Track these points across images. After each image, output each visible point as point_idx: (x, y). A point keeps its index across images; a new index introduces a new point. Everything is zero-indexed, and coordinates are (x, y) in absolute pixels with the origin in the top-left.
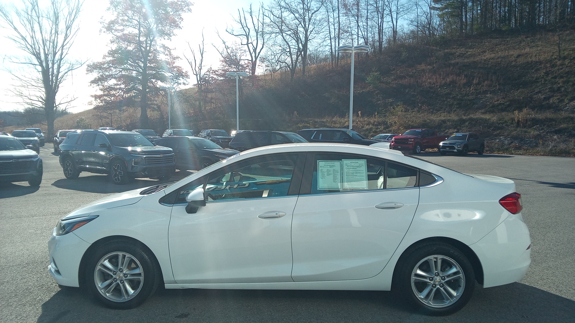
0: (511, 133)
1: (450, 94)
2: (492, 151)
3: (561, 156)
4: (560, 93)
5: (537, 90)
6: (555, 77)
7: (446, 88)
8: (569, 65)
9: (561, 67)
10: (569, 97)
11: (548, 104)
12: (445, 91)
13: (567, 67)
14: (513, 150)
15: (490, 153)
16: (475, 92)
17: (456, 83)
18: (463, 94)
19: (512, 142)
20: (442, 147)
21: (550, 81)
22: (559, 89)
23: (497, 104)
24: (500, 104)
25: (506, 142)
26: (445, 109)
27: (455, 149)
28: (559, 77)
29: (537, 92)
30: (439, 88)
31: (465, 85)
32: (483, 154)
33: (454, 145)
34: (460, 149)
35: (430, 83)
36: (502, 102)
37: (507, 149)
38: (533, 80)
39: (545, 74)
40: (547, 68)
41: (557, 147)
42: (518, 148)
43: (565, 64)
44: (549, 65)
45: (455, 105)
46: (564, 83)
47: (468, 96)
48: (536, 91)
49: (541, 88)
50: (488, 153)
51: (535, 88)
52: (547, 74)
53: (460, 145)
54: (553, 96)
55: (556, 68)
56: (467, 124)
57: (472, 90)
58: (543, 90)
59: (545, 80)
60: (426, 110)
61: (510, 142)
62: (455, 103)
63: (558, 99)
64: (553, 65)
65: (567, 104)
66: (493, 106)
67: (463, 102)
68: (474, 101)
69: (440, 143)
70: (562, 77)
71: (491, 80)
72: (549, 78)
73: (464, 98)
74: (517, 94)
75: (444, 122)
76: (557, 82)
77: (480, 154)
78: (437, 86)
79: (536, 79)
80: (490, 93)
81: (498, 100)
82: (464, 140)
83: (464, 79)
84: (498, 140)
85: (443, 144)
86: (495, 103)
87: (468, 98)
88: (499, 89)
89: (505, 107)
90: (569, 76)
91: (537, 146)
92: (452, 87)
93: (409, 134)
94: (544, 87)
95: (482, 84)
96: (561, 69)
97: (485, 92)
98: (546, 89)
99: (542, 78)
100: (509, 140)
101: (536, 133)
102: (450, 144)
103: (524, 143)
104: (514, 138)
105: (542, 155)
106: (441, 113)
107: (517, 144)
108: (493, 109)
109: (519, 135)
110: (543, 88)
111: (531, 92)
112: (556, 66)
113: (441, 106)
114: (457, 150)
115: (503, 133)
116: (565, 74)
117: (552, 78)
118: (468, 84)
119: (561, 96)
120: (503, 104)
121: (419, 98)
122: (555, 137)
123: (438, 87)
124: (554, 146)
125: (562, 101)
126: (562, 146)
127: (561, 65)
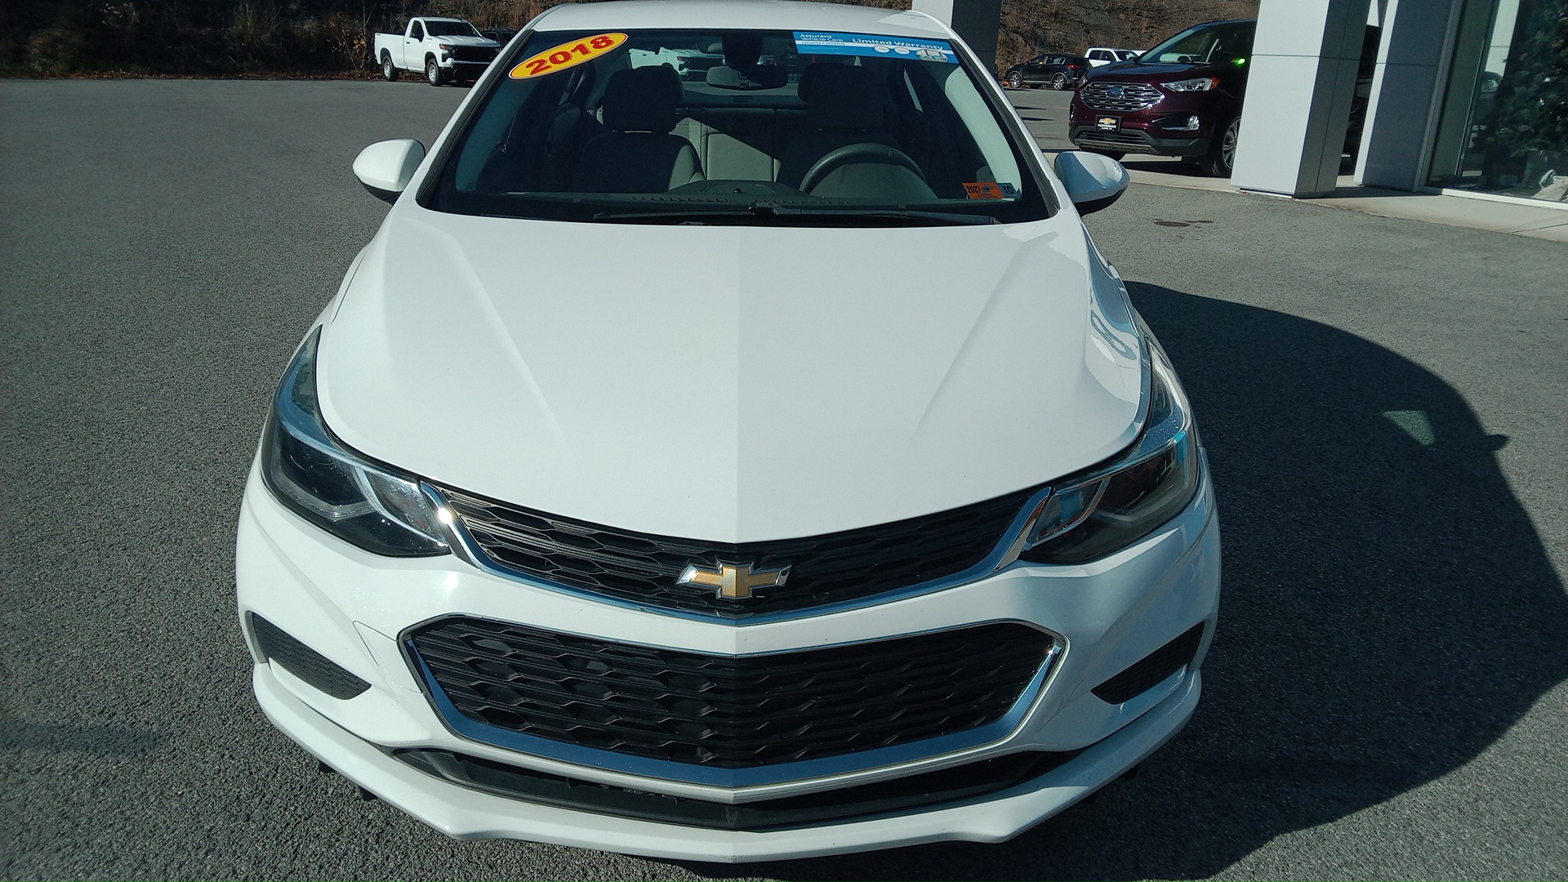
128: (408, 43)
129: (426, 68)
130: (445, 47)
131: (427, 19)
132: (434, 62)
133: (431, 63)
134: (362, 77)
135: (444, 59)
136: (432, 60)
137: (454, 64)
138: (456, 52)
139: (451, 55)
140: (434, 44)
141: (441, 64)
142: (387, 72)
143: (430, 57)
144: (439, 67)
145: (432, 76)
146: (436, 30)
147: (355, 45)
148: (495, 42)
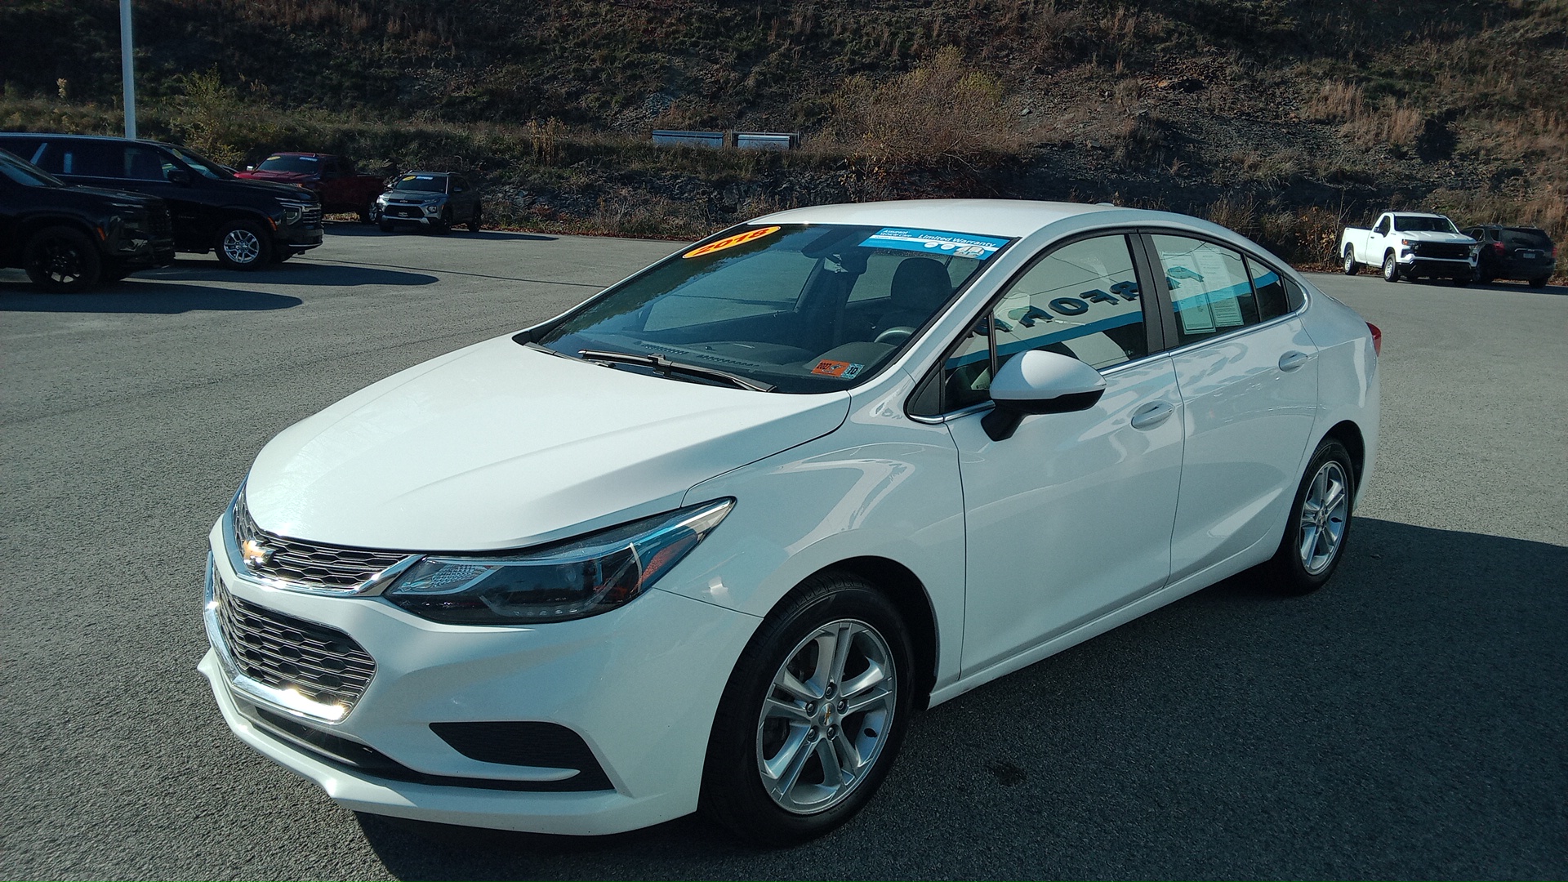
0: (528, 177)
1: (327, 54)
2: (495, 225)
3: (645, 238)
4: (600, 84)
5: (548, 72)
6: (583, 44)
7: (310, 37)
8: (609, 16)
9: (592, 21)
10: (619, 97)
11: (577, 109)
12: (311, 45)
13: (605, 21)
14: (540, 221)
15: (489, 229)
16: (395, 58)
17: (340, 26)
18: (365, 58)
19: (533, 202)
20: (385, 210)
21: (573, 51)
22: (596, 73)
23: (460, 99)
24: (467, 99)
25: (520, 200)
26: (321, 100)
27: (422, 215)
28: (591, 44)
29: (547, 78)
30: (292, 31)
31: (365, 33)
32: (480, 231)
33: (419, 206)
34: (435, 215)
35: (261, 13)
36: (470, 94)
37: (527, 219)
38: (535, 44)
39: (560, 32)
40: (561, 16)
41: (630, 215)
42: (551, 217)
43: (598, 15)
44: (566, 12)
45: (348, 87)
46: (604, 59)
47: (380, 67)
48: (546, 74)
49: (557, 68)
50: (485, 229)
51: (543, 66)
52: (564, 32)
53: (434, 205)
54: (583, 91)
55: (583, 22)
56: (414, 146)
57: (388, 50)
58: (561, 73)
59: (563, 49)
60: (262, 97)
61: (529, 200)
62: (346, 84)
63: (598, 99)
64: (575, 12)
65: (616, 114)
66: (451, 103)
67: (368, 82)
68: (396, 83)
69: (377, 197)
70: (597, 47)
71: (434, 30)
72: (570, 44)
73: (368, 71)
74: (501, 76)
75: (349, 136)
76: (589, 57)
77: (473, 232)
78: (283, 25)
79: (542, 42)
80: (437, 66)
81: (459, 88)
82: (441, 192)
83: (359, 16)
84: (500, 195)
85: (390, 200)
86: (453, 94)
87: (380, 72)
88: (458, 58)
89: (481, 109)
90: (612, 46)
91: (588, 213)
92: (329, 34)
93: (275, 166)
94: (564, 66)
95: (412, 38)
96: (594, 25)
97: (423, 62)
98: (568, 72)
99: (556, 42)
100: (526, 195)
101: (584, 180)
102: (409, 202)
103: (561, 204)
104: (537, 191)
105: (605, 235)
106: (310, 109)
107: (546, 207)
108: (453, 110)
109: (547, 184)
110: (560, 68)
111: (535, 76)
112: (581, 16)
113: (305, 88)
114: (428, 218)
115: (510, 178)
116: (604, 38)
117: (577, 45)
118: (375, 31)
119: (604, 93)
120: (475, 99)
121: (233, 55)
122: (624, 192)
123: (288, 28)
124: (625, 214)
125: (605, 105)
126: (641, 214)
127: (593, 14)
128: (1372, 238)
129: (1384, 263)
130: (1408, 242)
131: (1398, 214)
132: (1393, 258)
133: (1390, 258)
134: (1323, 270)
135: (1404, 253)
136: (1391, 255)
137: (1415, 261)
138: (1421, 248)
139: (1412, 251)
140: (1396, 240)
141: (1399, 259)
142: (1347, 266)
143: (1389, 252)
144: (1396, 263)
145: (1388, 272)
146: (1402, 225)
147: (1323, 238)
148: (1471, 239)
